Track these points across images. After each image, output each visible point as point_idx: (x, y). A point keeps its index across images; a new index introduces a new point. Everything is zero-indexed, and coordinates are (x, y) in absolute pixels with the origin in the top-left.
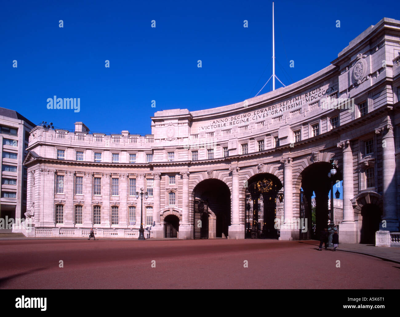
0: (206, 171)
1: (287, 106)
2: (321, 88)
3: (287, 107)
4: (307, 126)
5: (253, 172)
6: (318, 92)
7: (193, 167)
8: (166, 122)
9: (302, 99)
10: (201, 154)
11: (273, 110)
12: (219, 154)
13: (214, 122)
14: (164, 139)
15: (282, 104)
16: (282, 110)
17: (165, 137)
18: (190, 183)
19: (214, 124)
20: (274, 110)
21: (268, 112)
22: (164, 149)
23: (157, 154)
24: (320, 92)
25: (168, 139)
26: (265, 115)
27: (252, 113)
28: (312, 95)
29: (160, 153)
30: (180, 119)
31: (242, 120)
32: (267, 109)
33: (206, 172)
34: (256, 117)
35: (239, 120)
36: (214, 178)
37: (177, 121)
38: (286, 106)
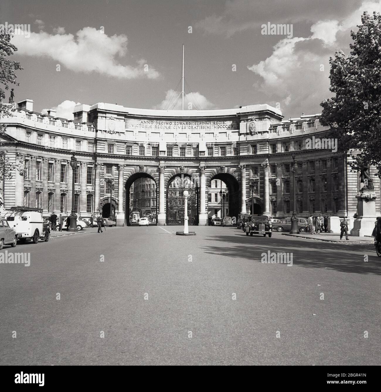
0: (138, 166)
2: (225, 122)
4: (217, 146)
5: (175, 172)
6: (223, 125)
7: (128, 161)
8: (107, 115)
9: (211, 125)
10: (135, 149)
11: (189, 125)
12: (149, 152)
13: (142, 122)
14: (105, 131)
15: (197, 123)
16: (196, 127)
17: (107, 130)
18: (124, 174)
19: (142, 124)
20: (191, 125)
21: (185, 125)
22: (106, 141)
23: (100, 144)
24: (224, 125)
25: (109, 132)
26: (184, 127)
27: (173, 122)
28: (219, 125)
29: (102, 144)
30: (118, 115)
31: (165, 126)
32: (185, 123)
34: (176, 127)
35: (162, 125)
36: (144, 172)
37: (116, 116)
38: (199, 125)
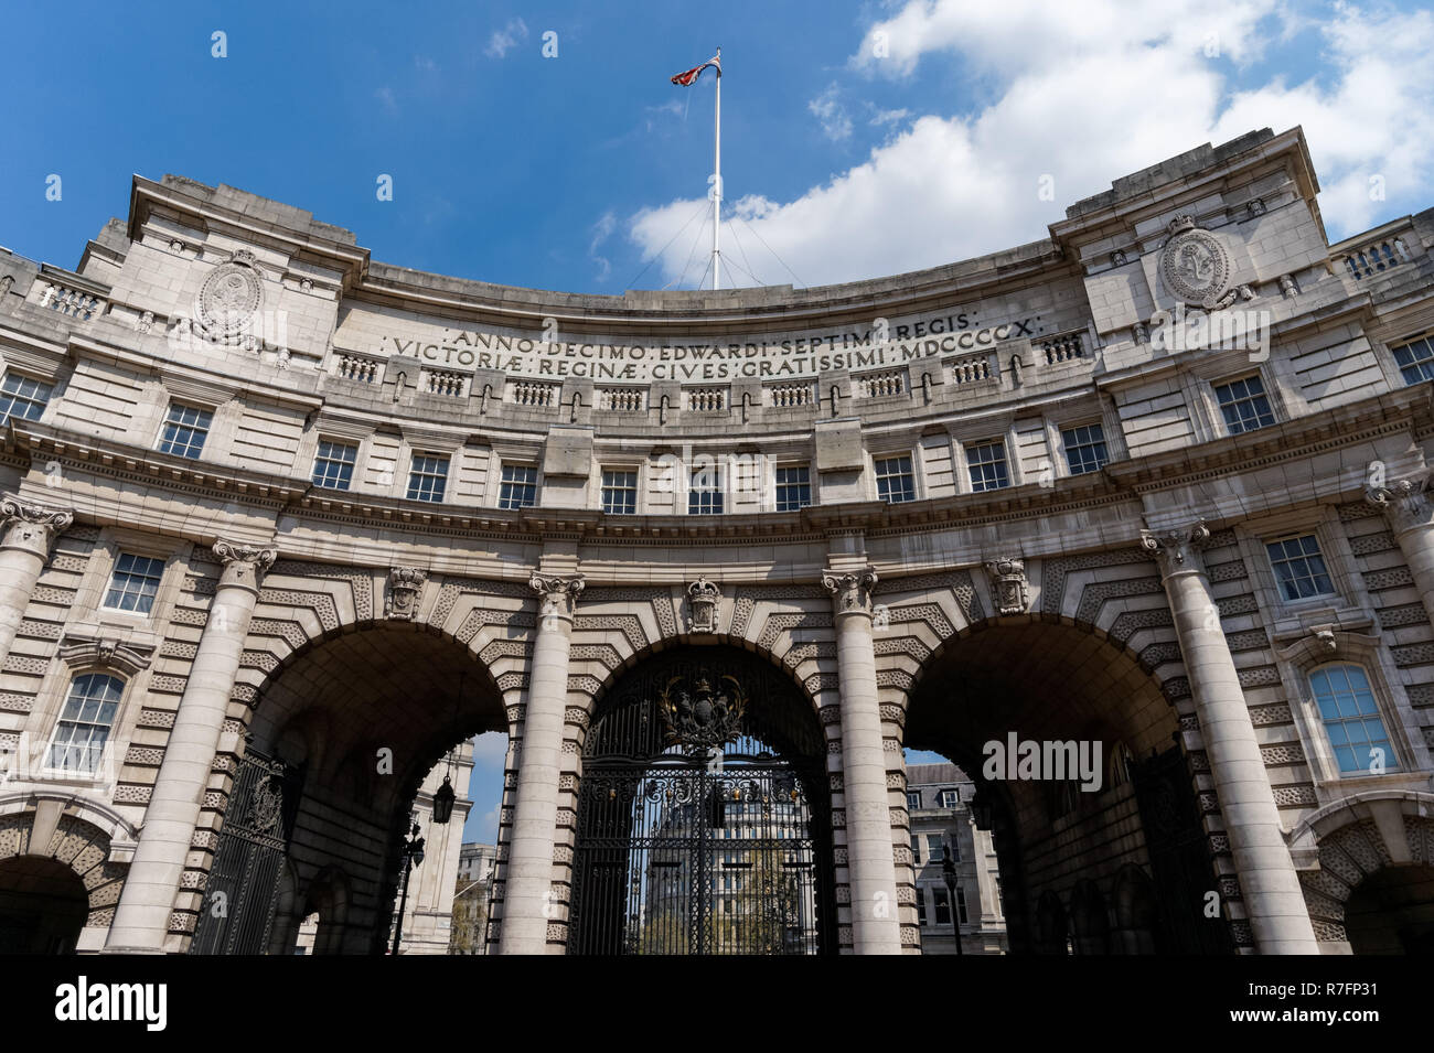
0: (386, 570)
1: (813, 355)
2: (972, 318)
3: (813, 359)
5: (652, 623)
6: (958, 333)
7: (306, 529)
9: (885, 345)
10: (377, 465)
11: (750, 360)
12: (478, 490)
13: (463, 338)
18: (256, 626)
19: (462, 345)
20: (758, 359)
21: (726, 360)
22: (155, 372)
23: (97, 386)
24: (964, 331)
27: (653, 348)
28: (931, 336)
29: (114, 392)
31: (602, 366)
32: (723, 349)
33: (380, 582)
34: (669, 369)
35: (588, 361)
36: (421, 619)
37: (279, 260)
38: (809, 355)
